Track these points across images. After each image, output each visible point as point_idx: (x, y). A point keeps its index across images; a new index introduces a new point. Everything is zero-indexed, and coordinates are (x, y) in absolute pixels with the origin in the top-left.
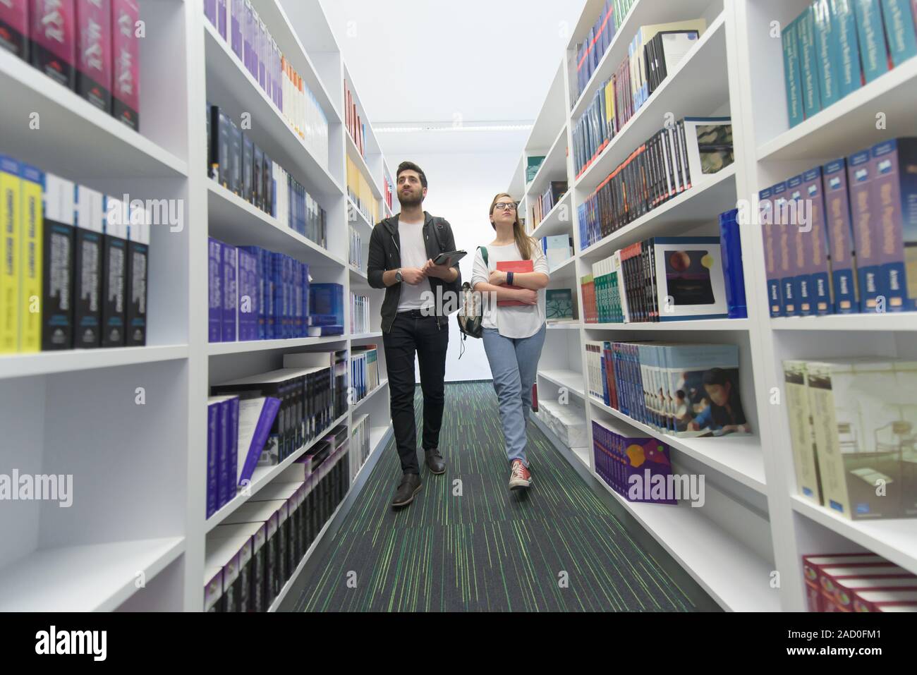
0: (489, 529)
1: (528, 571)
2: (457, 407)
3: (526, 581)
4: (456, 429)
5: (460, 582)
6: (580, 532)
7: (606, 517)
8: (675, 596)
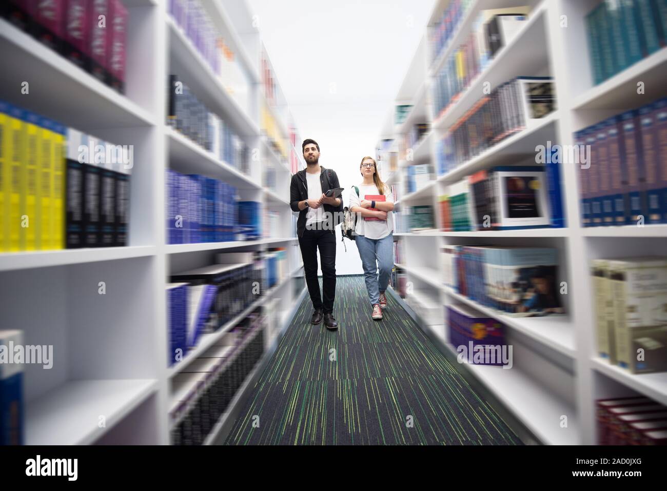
0: (368, 383)
1: (397, 413)
2: (344, 294)
3: (395, 420)
4: (343, 310)
5: (347, 419)
6: (436, 386)
7: (455, 376)
8: (504, 430)
